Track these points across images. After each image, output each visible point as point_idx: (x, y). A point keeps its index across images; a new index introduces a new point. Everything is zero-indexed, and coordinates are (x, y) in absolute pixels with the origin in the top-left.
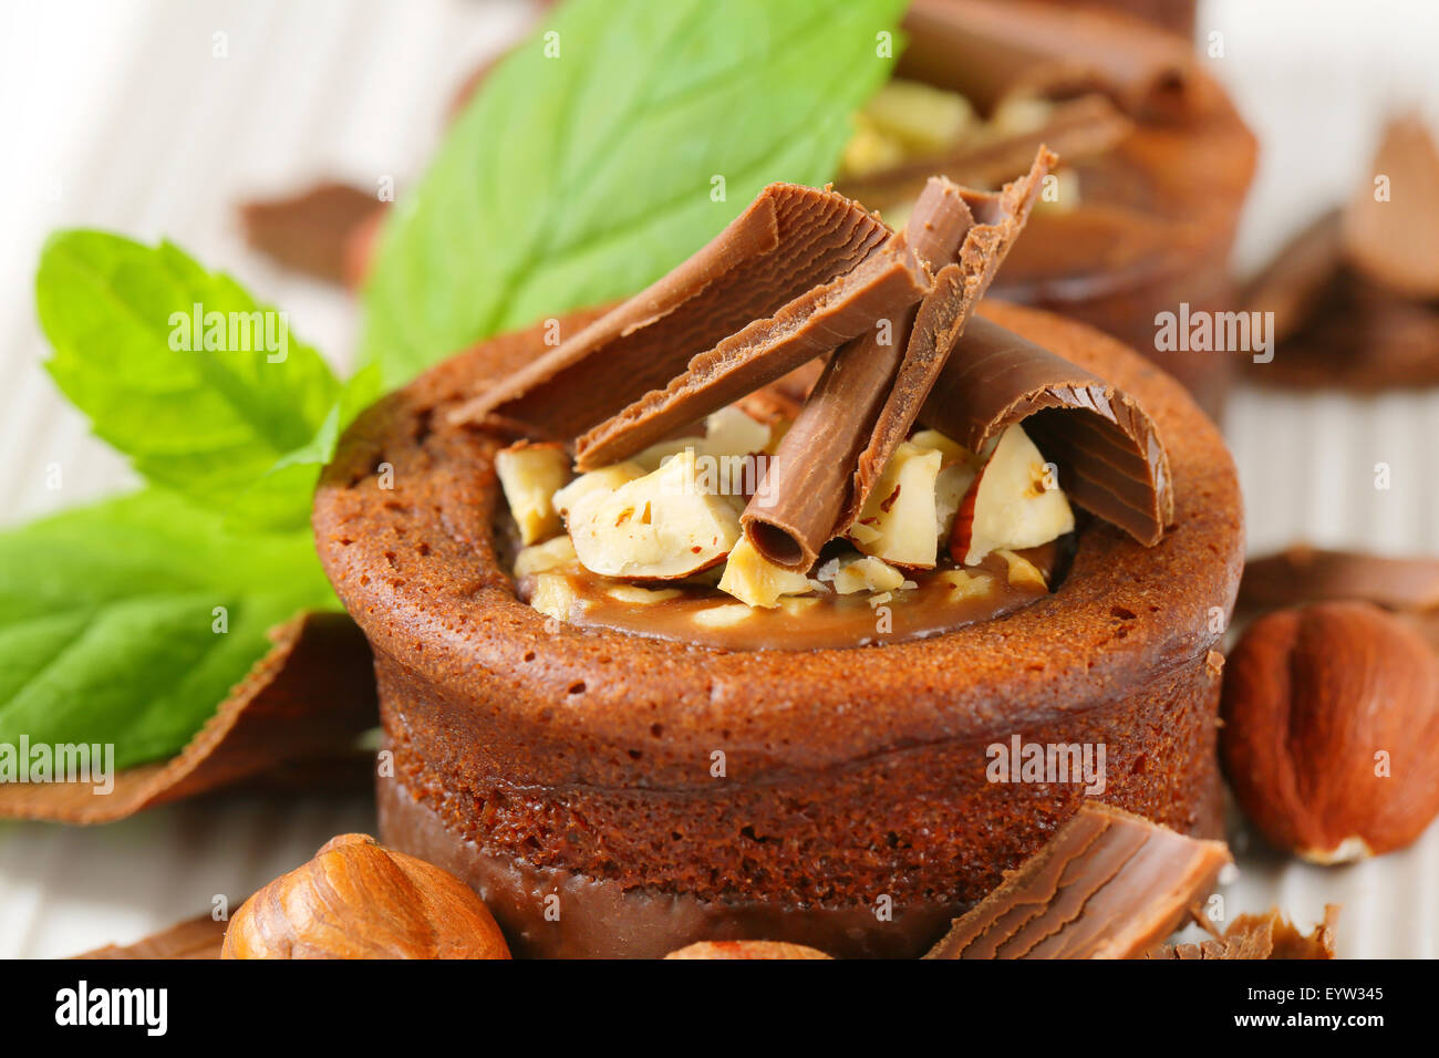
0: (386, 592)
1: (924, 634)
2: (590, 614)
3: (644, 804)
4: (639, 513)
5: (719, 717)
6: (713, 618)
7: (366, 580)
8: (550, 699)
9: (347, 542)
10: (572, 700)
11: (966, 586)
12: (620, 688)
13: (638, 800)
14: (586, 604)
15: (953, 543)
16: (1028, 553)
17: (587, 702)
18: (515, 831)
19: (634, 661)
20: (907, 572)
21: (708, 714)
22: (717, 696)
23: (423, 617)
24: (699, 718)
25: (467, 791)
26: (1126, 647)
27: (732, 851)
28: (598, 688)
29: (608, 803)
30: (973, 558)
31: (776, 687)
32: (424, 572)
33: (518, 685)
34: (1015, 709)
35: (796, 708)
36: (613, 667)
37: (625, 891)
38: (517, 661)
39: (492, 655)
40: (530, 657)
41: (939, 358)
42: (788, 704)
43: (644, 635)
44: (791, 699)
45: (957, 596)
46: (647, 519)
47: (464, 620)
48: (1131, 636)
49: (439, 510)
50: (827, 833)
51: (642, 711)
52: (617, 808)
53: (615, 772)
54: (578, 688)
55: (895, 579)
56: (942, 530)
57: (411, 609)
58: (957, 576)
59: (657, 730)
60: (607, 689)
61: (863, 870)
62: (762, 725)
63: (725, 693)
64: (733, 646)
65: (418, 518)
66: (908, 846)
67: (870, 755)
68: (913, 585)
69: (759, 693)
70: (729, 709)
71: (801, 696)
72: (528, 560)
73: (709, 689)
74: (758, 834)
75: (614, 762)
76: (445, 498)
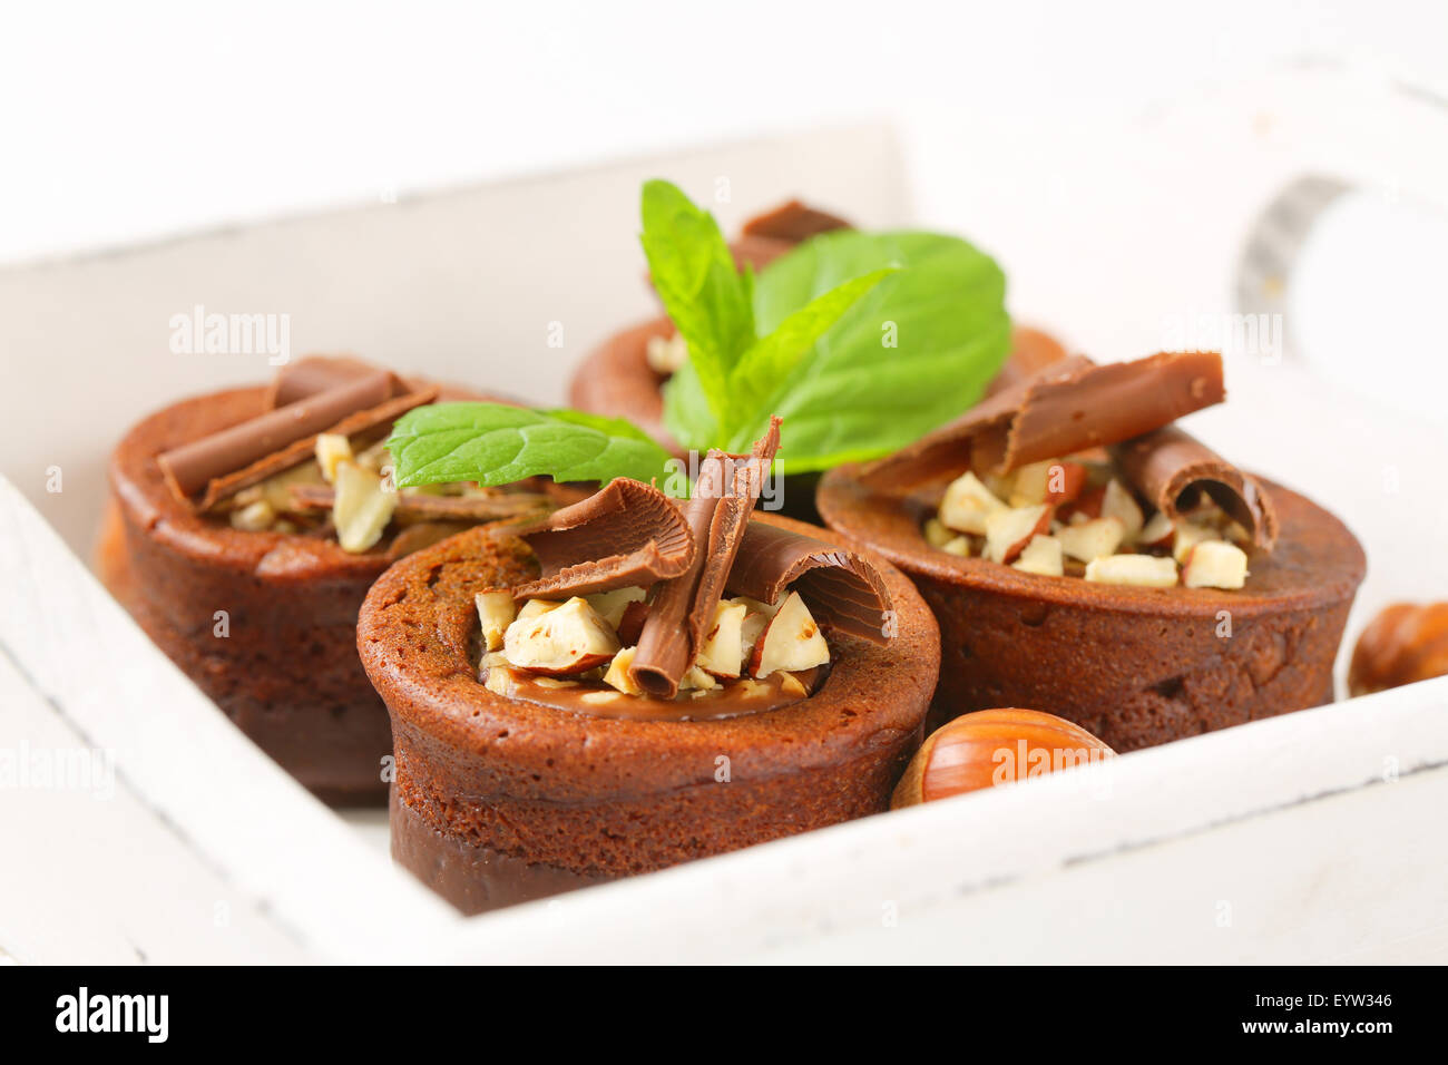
0: (395, 671)
1: (722, 716)
2: (520, 692)
3: (542, 810)
5: (589, 758)
6: (594, 698)
7: (383, 664)
8: (487, 740)
9: (375, 641)
10: (500, 741)
11: (754, 690)
12: (530, 735)
13: (539, 807)
14: (517, 686)
15: (750, 665)
16: (798, 674)
17: (509, 743)
18: (465, 825)
19: (540, 720)
20: (718, 678)
21: (582, 754)
22: (588, 744)
23: (415, 687)
24: (576, 757)
25: (437, 799)
26: (847, 732)
27: (594, 843)
28: (516, 735)
29: (520, 808)
30: (762, 674)
31: (625, 740)
32: (419, 661)
33: (468, 731)
34: (773, 764)
35: (636, 754)
36: (526, 723)
37: (529, 865)
38: (469, 716)
39: (454, 711)
40: (477, 714)
42: (632, 752)
43: (550, 706)
44: (633, 748)
45: (747, 695)
46: (548, 635)
47: (439, 690)
48: (851, 726)
49: (436, 626)
50: (653, 835)
51: (541, 750)
52: (525, 811)
53: (524, 788)
54: (504, 734)
55: (709, 682)
56: (745, 657)
57: (408, 682)
58: (750, 684)
59: (550, 763)
60: (520, 734)
62: (615, 763)
63: (594, 742)
64: (604, 715)
65: (422, 629)
67: (680, 787)
68: (720, 687)
69: (614, 744)
70: (595, 752)
71: (640, 748)
72: (488, 660)
73: (584, 739)
74: (610, 833)
75: (524, 782)
76: (441, 620)
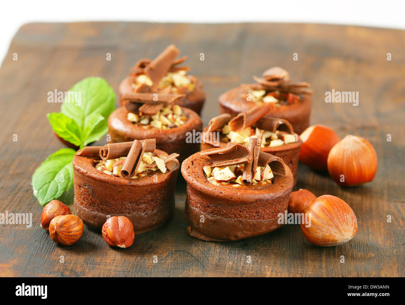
0: (196, 182)
1: (259, 188)
2: (219, 185)
4: (222, 173)
6: (235, 186)
7: (193, 180)
8: (218, 194)
9: (189, 176)
10: (221, 195)
12: (227, 193)
14: (219, 184)
15: (261, 178)
16: (269, 179)
17: (223, 195)
18: (210, 211)
19: (228, 190)
20: (257, 181)
22: (238, 194)
24: (236, 197)
25: (204, 206)
27: (238, 213)
28: (224, 193)
30: (263, 180)
32: (199, 179)
33: (214, 193)
34: (272, 197)
36: (226, 191)
39: (210, 189)
40: (215, 189)
41: (258, 157)
43: (227, 187)
45: (263, 184)
46: (223, 174)
47: (206, 185)
51: (229, 196)
54: (222, 193)
55: (256, 182)
57: (199, 184)
58: (262, 182)
59: (231, 198)
61: (253, 216)
64: (239, 189)
65: (196, 173)
66: (258, 213)
67: (255, 201)
68: (258, 183)
70: (240, 196)
72: (209, 179)
73: (237, 193)
74: (241, 211)
75: (225, 202)
76: (198, 171)
